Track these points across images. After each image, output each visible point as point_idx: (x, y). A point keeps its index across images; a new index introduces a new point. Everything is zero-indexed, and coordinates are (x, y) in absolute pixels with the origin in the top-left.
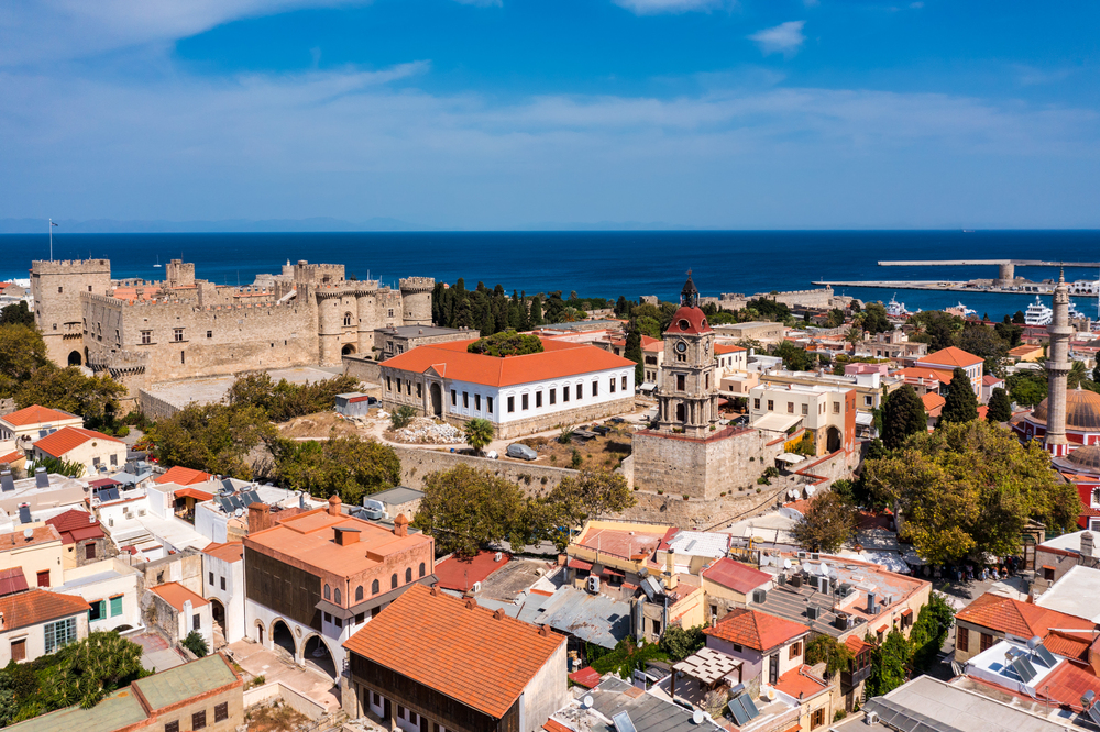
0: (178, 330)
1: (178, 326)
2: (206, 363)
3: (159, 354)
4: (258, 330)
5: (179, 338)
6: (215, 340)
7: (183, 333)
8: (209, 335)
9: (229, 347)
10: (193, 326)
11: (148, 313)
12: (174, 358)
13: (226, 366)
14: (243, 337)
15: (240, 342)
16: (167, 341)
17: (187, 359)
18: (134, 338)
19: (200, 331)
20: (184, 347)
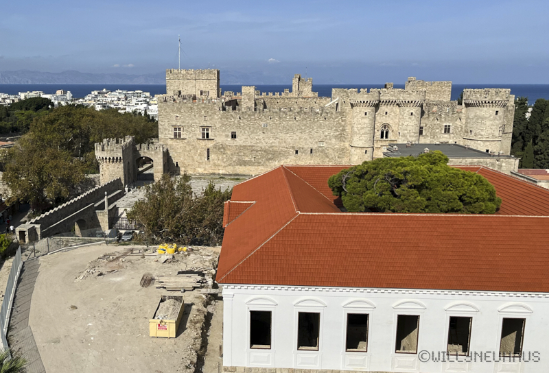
0: (205, 128)
1: (205, 124)
2: (229, 162)
3: (188, 149)
4: (282, 135)
5: (206, 136)
6: (239, 141)
7: (210, 132)
8: (234, 136)
9: (252, 149)
10: (218, 125)
11: (179, 110)
12: (200, 155)
13: (248, 167)
14: (267, 140)
15: (263, 145)
16: (195, 138)
17: (212, 156)
18: (167, 132)
19: (224, 131)
20: (210, 144)
